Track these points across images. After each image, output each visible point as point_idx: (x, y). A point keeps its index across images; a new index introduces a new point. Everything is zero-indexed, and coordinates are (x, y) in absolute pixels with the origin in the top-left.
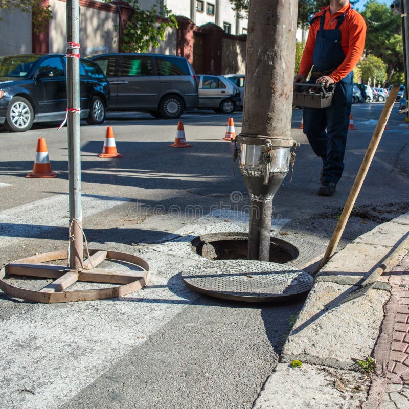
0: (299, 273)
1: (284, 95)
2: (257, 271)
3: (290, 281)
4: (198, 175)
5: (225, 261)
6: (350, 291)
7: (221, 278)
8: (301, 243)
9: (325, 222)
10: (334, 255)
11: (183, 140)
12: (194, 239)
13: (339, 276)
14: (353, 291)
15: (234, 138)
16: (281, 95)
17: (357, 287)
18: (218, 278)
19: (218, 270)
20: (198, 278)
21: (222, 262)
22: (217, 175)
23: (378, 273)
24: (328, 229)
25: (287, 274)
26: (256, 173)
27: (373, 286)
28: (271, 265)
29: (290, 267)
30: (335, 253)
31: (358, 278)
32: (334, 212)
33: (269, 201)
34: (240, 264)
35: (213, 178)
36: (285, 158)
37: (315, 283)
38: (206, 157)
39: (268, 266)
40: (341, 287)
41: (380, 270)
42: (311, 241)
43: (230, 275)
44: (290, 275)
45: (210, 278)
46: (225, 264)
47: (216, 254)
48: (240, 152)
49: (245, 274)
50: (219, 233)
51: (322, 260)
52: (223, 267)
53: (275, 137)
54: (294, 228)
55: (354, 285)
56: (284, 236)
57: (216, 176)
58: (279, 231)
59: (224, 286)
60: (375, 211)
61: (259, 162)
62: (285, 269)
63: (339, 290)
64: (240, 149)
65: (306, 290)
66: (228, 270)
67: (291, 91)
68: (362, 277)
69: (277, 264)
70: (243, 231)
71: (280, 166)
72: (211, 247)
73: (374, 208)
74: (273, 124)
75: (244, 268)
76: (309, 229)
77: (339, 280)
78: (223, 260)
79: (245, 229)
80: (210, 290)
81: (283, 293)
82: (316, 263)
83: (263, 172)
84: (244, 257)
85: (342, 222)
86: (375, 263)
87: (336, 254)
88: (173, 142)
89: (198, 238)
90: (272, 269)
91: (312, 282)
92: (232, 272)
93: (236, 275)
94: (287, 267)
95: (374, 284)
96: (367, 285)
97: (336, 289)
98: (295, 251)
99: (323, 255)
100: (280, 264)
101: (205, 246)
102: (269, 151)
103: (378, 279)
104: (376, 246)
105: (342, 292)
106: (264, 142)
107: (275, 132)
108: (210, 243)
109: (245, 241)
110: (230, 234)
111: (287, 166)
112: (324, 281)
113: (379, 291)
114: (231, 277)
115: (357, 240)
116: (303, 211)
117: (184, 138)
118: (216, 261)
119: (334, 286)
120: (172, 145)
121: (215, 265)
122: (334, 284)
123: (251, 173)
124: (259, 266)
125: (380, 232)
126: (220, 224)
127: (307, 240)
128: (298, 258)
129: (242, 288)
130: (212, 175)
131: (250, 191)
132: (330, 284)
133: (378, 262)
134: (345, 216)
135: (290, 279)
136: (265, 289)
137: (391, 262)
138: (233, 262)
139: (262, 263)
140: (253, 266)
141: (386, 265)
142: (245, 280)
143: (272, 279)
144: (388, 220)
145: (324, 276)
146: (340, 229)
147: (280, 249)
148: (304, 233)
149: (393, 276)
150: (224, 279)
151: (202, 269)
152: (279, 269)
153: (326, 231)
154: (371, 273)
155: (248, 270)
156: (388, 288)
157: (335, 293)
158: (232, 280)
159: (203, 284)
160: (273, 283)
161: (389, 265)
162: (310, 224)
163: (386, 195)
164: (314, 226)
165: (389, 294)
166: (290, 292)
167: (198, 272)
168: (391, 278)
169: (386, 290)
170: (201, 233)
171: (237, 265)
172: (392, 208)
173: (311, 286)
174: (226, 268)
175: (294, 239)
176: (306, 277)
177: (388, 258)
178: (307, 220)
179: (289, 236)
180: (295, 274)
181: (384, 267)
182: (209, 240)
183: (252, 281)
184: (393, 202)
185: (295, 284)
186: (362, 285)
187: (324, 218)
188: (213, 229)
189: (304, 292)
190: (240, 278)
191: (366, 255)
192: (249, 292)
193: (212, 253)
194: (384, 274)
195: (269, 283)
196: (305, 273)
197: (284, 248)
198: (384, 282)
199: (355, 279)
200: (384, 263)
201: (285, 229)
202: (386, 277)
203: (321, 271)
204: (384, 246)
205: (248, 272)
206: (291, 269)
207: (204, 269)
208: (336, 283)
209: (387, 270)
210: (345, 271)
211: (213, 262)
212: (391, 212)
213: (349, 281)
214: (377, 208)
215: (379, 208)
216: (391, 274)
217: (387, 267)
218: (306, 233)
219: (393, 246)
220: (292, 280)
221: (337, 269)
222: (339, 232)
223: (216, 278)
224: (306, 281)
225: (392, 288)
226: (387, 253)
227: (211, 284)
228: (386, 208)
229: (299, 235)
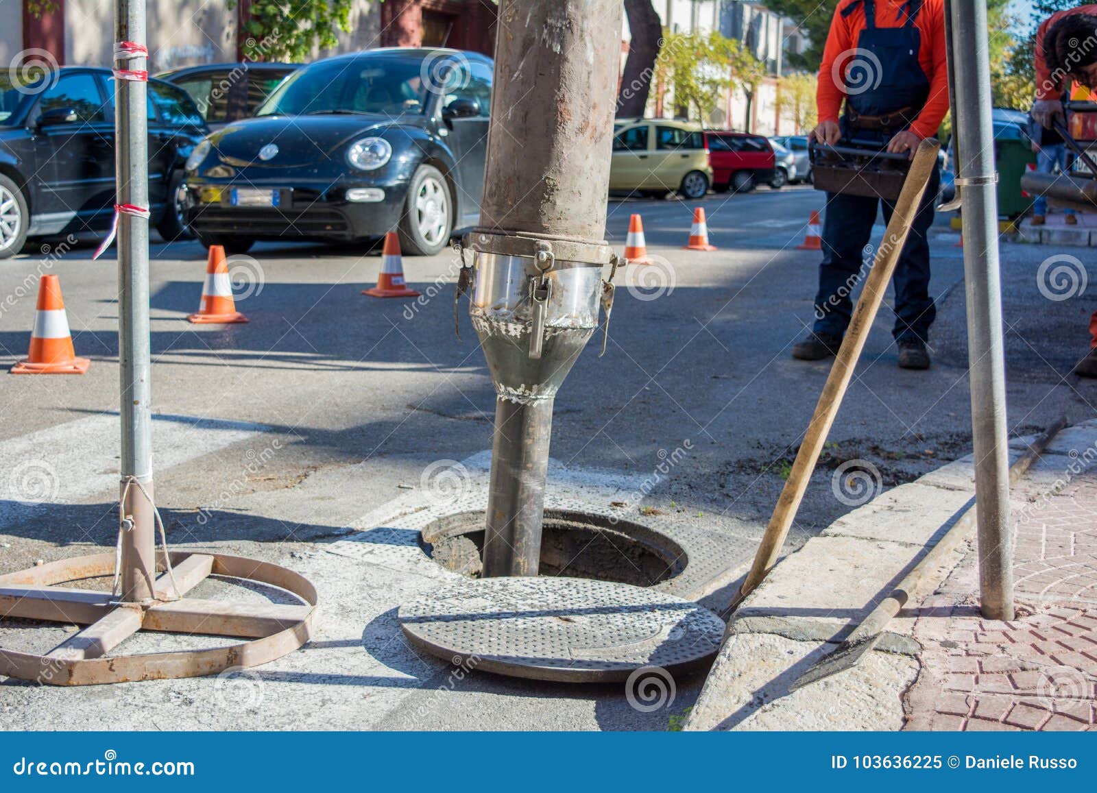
0: (690, 611)
2: (584, 606)
3: (667, 630)
4: (435, 365)
5: (504, 579)
6: (818, 657)
7: (496, 622)
8: (693, 536)
9: (754, 482)
10: (775, 566)
11: (399, 278)
13: (788, 619)
14: (824, 657)
17: (835, 647)
18: (487, 623)
19: (488, 603)
20: (438, 623)
21: (497, 581)
23: (889, 610)
24: (761, 499)
25: (658, 613)
27: (875, 644)
28: (619, 590)
29: (666, 596)
30: (780, 560)
31: (838, 623)
32: (775, 459)
34: (543, 587)
37: (728, 635)
39: (613, 593)
40: (794, 645)
41: (891, 605)
42: (719, 530)
43: (517, 615)
44: (667, 616)
45: (469, 622)
46: (505, 585)
47: (483, 562)
49: (556, 613)
51: (745, 576)
52: (500, 596)
54: (676, 496)
55: (827, 641)
56: (650, 519)
59: (503, 642)
60: (878, 454)
62: (654, 600)
65: (707, 653)
66: (513, 601)
68: (847, 621)
69: (633, 587)
71: (574, 313)
72: (470, 545)
73: (876, 447)
75: (551, 597)
76: (713, 501)
77: (788, 627)
78: (500, 578)
80: (468, 651)
81: (650, 659)
82: (731, 586)
85: (795, 484)
86: (880, 585)
87: (782, 564)
88: (373, 285)
90: (622, 600)
91: (722, 632)
92: (522, 609)
93: (532, 614)
94: (659, 594)
95: (878, 639)
96: (859, 643)
97: (784, 651)
98: (680, 554)
99: (748, 566)
100: (641, 589)
103: (889, 627)
104: (883, 544)
105: (798, 658)
108: (467, 535)
112: (752, 632)
113: (888, 656)
114: (521, 621)
115: (834, 528)
117: (401, 275)
118: (482, 581)
119: (777, 644)
120: (371, 292)
121: (480, 589)
122: (778, 637)
124: (589, 594)
125: (891, 508)
127: (707, 528)
128: (686, 572)
129: (548, 646)
132: (768, 639)
133: (886, 583)
134: (802, 468)
135: (666, 624)
136: (604, 649)
137: (920, 583)
138: (525, 583)
139: (596, 586)
140: (574, 591)
141: (907, 591)
142: (556, 628)
143: (621, 626)
144: (912, 478)
145: (752, 618)
146: (791, 502)
147: (640, 550)
148: (699, 509)
149: (924, 620)
150: (502, 626)
151: (448, 601)
152: (638, 599)
153: (755, 504)
154: (870, 612)
155: (561, 602)
156: (913, 648)
157: (778, 660)
158: (521, 626)
159: (450, 638)
160: (624, 634)
161: (914, 592)
162: (716, 486)
163: (905, 413)
164: (725, 491)
165: (916, 664)
166: (667, 658)
167: (440, 607)
168: (919, 625)
169: (907, 655)
170: (445, 510)
171: (534, 591)
172: (920, 449)
173: (719, 644)
174: (508, 597)
175: (674, 525)
176: (707, 620)
177: (913, 573)
178: (708, 478)
179: (663, 517)
180: (679, 612)
181: (901, 596)
182: (464, 527)
183: (572, 630)
184: (922, 432)
185: (679, 637)
186: (848, 642)
187: (749, 471)
188: (475, 499)
189: (701, 658)
190: (541, 622)
191: (856, 567)
192: (564, 658)
193: (471, 558)
194: (902, 614)
195: (615, 634)
196: (704, 610)
197: (649, 547)
198: (902, 633)
199: (828, 625)
200: (901, 587)
201: (653, 501)
202: (908, 622)
203: (743, 606)
204: (901, 544)
205: (562, 608)
206: (669, 601)
207: (453, 601)
208: (781, 635)
209: (911, 605)
210: (804, 606)
211: (475, 582)
212: (919, 458)
213: (814, 630)
214: (882, 446)
215: (888, 448)
216: (919, 613)
217: (909, 595)
218: (705, 511)
219: (925, 542)
220: (671, 627)
221: (785, 600)
222: (788, 509)
223: (482, 621)
224: (706, 631)
225: (922, 647)
226: (909, 561)
227: (471, 638)
228: (904, 447)
229: (688, 514)
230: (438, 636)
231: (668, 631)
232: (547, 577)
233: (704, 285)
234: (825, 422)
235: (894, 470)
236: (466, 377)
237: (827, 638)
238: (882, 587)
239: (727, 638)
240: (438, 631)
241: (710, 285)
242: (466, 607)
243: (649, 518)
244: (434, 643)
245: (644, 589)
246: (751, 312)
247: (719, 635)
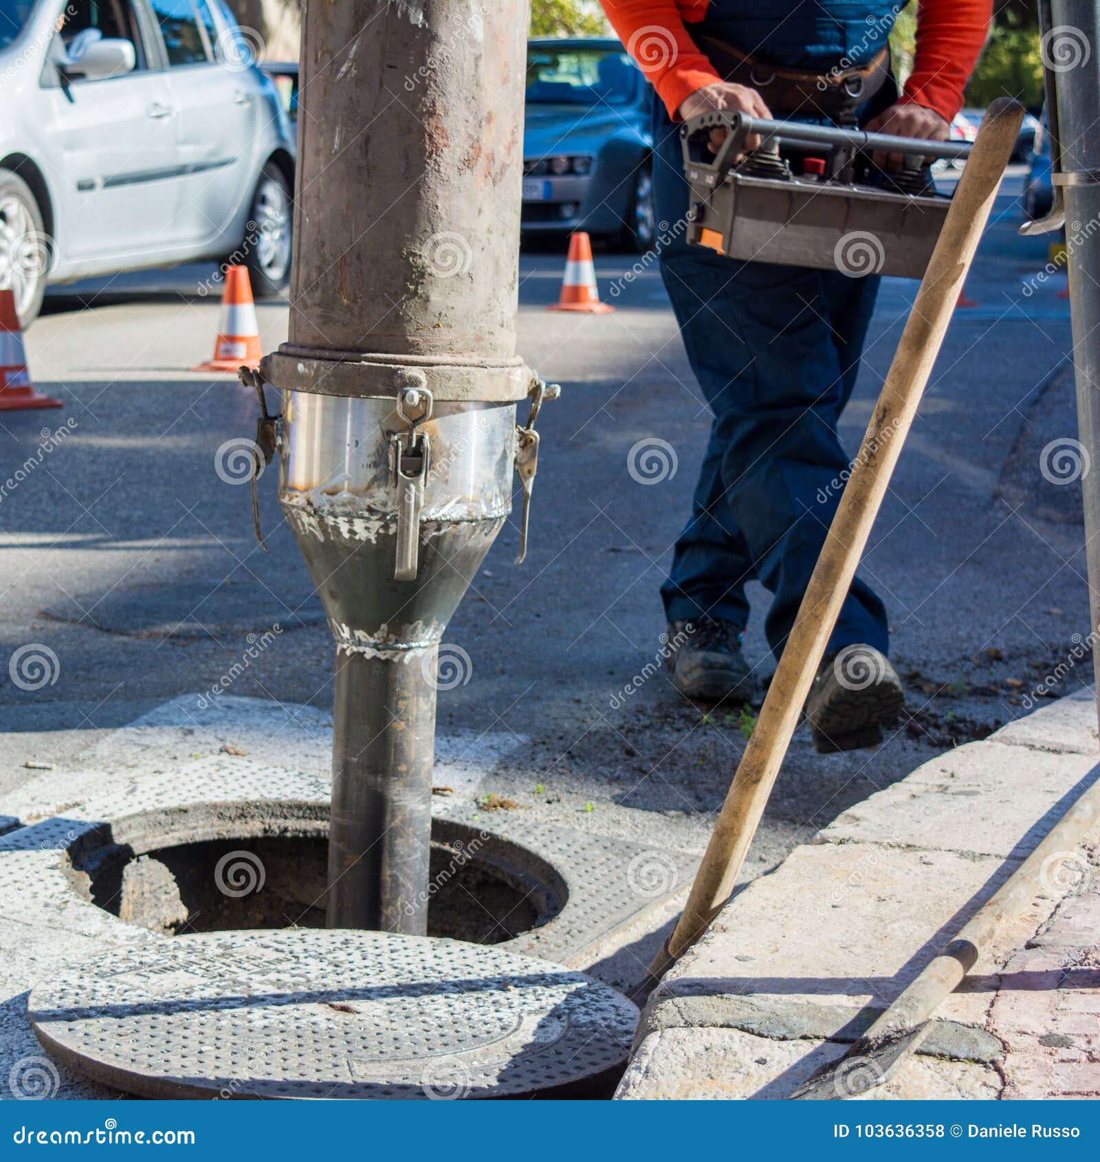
0: (574, 987)
1: (482, 161)
2: (375, 982)
3: (531, 1023)
4: (90, 537)
5: (225, 936)
6: (812, 1069)
7: (211, 1016)
8: (576, 847)
11: (20, 375)
12: (81, 839)
13: (756, 999)
15: (254, 365)
16: (468, 163)
17: (843, 1049)
18: (195, 1017)
19: (197, 981)
20: (103, 1021)
21: (212, 941)
22: (182, 533)
23: (942, 981)
24: (701, 776)
25: (514, 992)
26: (359, 525)
27: (917, 1043)
28: (441, 951)
29: (529, 960)
30: (738, 890)
31: (847, 1006)
33: (420, 652)
34: (298, 948)
35: (160, 548)
36: (491, 453)
37: (646, 1030)
38: (125, 452)
39: (429, 956)
40: (767, 1047)
41: (948, 969)
42: (626, 835)
43: (251, 1001)
44: (530, 997)
45: (162, 1018)
46: (227, 948)
47: (185, 904)
48: (285, 430)
49: (324, 997)
50: (196, 808)
51: (675, 921)
52: (218, 966)
53: (446, 358)
54: (544, 771)
55: (828, 1040)
56: (497, 816)
57: (177, 542)
58: (471, 790)
59: (225, 1053)
60: (919, 688)
61: (370, 473)
62: (506, 969)
63: (762, 1062)
64: (280, 416)
65: (606, 1065)
66: (242, 976)
67: (514, 142)
68: (865, 1000)
69: (466, 945)
70: (309, 796)
71: (471, 494)
72: (162, 875)
73: (916, 676)
74: (434, 297)
75: (314, 967)
77: (756, 1014)
78: (218, 934)
79: (317, 784)
80: (160, 1073)
81: (500, 1080)
82: (649, 939)
83: (394, 522)
84: (315, 918)
85: (763, 747)
86: (925, 934)
87: (743, 897)
89: (102, 832)
90: (446, 969)
91: (632, 1026)
92: (259, 989)
93: (279, 1000)
94: (516, 957)
95: (923, 1035)
96: (888, 1041)
97: (748, 1060)
98: (552, 882)
99: (679, 902)
100: (481, 948)
101: (130, 870)
102: (416, 422)
103: (942, 1011)
104: (930, 856)
105: (774, 1071)
106: (394, 384)
107: (444, 335)
108: (153, 854)
109: (317, 843)
110: (244, 812)
111: (503, 493)
112: (688, 1025)
113: (946, 1065)
114: (257, 1012)
115: (839, 827)
116: (582, 695)
118: (184, 939)
119: (736, 1047)
121: (181, 955)
122: (737, 1034)
123: (336, 528)
124: (385, 959)
125: (943, 789)
126: (197, 764)
127: (604, 832)
128: (566, 915)
129: (310, 1059)
130: (157, 534)
131: (333, 608)
132: (718, 1037)
133: (936, 929)
134: (777, 717)
135: (530, 1013)
136: (413, 1063)
137: (1001, 928)
138: (266, 941)
139: (398, 945)
140: (357, 956)
141: (976, 943)
142: (323, 1025)
143: (448, 1019)
144: (982, 732)
145: (688, 999)
146: (757, 781)
147: (479, 876)
148: (588, 798)
149: (1009, 997)
150: (223, 1023)
151: (121, 978)
152: (478, 967)
153: (690, 785)
154: (909, 982)
155: (333, 977)
156: (989, 1050)
157: (739, 1077)
158: (259, 1023)
159: (126, 1048)
160: (452, 1032)
161: (989, 945)
162: (618, 752)
163: (968, 610)
164: (635, 763)
165: (994, 1078)
166: (533, 1076)
167: (105, 991)
168: (998, 1004)
169: (978, 1061)
170: (113, 809)
171: (281, 956)
172: (998, 677)
173: (628, 1047)
174: (234, 969)
175: (542, 828)
176: (604, 1004)
177: (986, 910)
178: (601, 739)
179: (521, 812)
180: (553, 990)
181: (965, 953)
182: (149, 840)
183: (354, 1029)
184: (1001, 645)
185: (554, 1037)
186: (867, 1040)
187: (680, 724)
188: (169, 786)
189: (594, 1076)
190: (296, 1014)
191: (880, 900)
192: (340, 1080)
193: (163, 897)
194: (968, 985)
195: (435, 1032)
196: (598, 985)
197: (496, 869)
198: (968, 1021)
199: (831, 1008)
200: (965, 934)
201: (501, 782)
202: (977, 1002)
203: (671, 976)
204: (962, 855)
205: (333, 987)
206: (534, 969)
207: (132, 979)
208: (743, 1029)
209: (983, 968)
210: (785, 974)
211: (171, 941)
212: (995, 694)
213: (805, 1020)
214: (927, 673)
215: (938, 675)
216: (999, 983)
217: (980, 950)
218: (597, 799)
219: (1007, 850)
220: (538, 1018)
221: (749, 964)
222: (754, 793)
223: (184, 1015)
224: (603, 1023)
225: (1005, 1047)
226: (979, 887)
227: (165, 1047)
228: (968, 674)
229: (568, 806)
230: (102, 1045)
231: (534, 1027)
232: (305, 931)
233: (591, 377)
234: (818, 632)
235: (949, 717)
236: (147, 558)
237: (830, 1034)
238: (930, 936)
239: (643, 1037)
240: (104, 1035)
241: (601, 377)
242: (155, 989)
243: (493, 815)
244: (97, 1058)
245: (486, 948)
246: (679, 426)
247: (627, 1032)
